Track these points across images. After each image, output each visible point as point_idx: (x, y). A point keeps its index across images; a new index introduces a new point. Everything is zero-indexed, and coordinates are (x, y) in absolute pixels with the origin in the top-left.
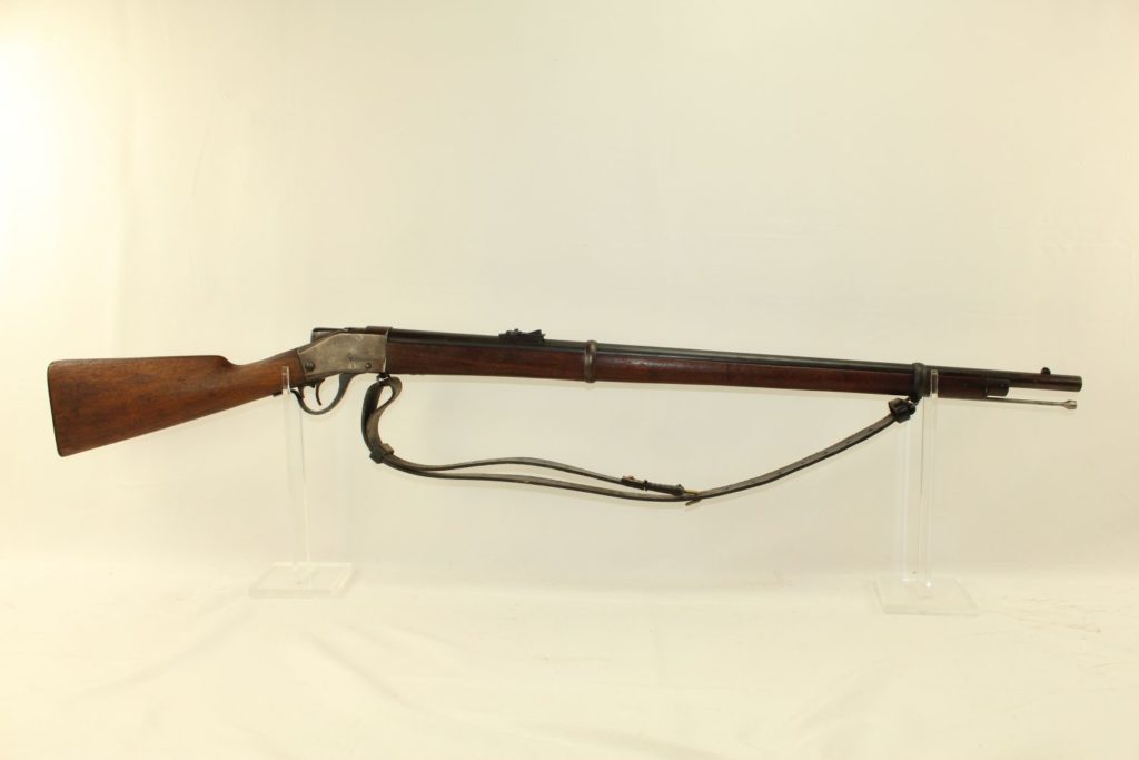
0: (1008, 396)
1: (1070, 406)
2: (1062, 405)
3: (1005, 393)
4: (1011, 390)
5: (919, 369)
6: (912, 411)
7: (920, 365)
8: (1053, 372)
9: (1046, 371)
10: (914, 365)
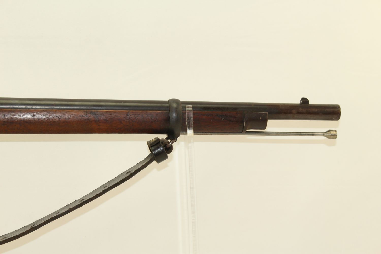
0: (268, 129)
1: (331, 135)
2: (323, 134)
3: (264, 126)
4: (270, 122)
5: (175, 105)
6: (169, 149)
7: (176, 101)
8: (312, 102)
9: (305, 101)
10: (170, 102)
